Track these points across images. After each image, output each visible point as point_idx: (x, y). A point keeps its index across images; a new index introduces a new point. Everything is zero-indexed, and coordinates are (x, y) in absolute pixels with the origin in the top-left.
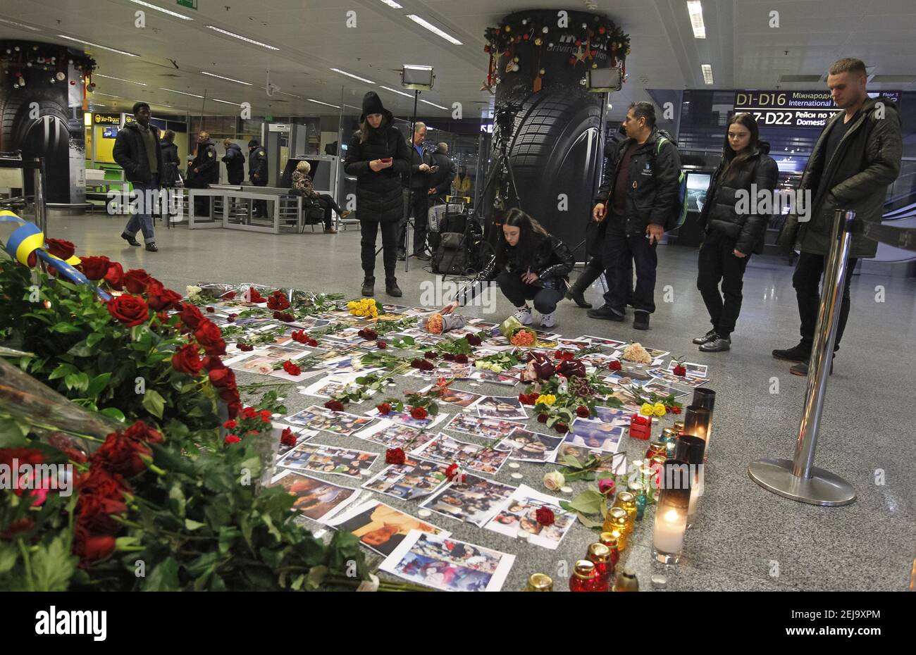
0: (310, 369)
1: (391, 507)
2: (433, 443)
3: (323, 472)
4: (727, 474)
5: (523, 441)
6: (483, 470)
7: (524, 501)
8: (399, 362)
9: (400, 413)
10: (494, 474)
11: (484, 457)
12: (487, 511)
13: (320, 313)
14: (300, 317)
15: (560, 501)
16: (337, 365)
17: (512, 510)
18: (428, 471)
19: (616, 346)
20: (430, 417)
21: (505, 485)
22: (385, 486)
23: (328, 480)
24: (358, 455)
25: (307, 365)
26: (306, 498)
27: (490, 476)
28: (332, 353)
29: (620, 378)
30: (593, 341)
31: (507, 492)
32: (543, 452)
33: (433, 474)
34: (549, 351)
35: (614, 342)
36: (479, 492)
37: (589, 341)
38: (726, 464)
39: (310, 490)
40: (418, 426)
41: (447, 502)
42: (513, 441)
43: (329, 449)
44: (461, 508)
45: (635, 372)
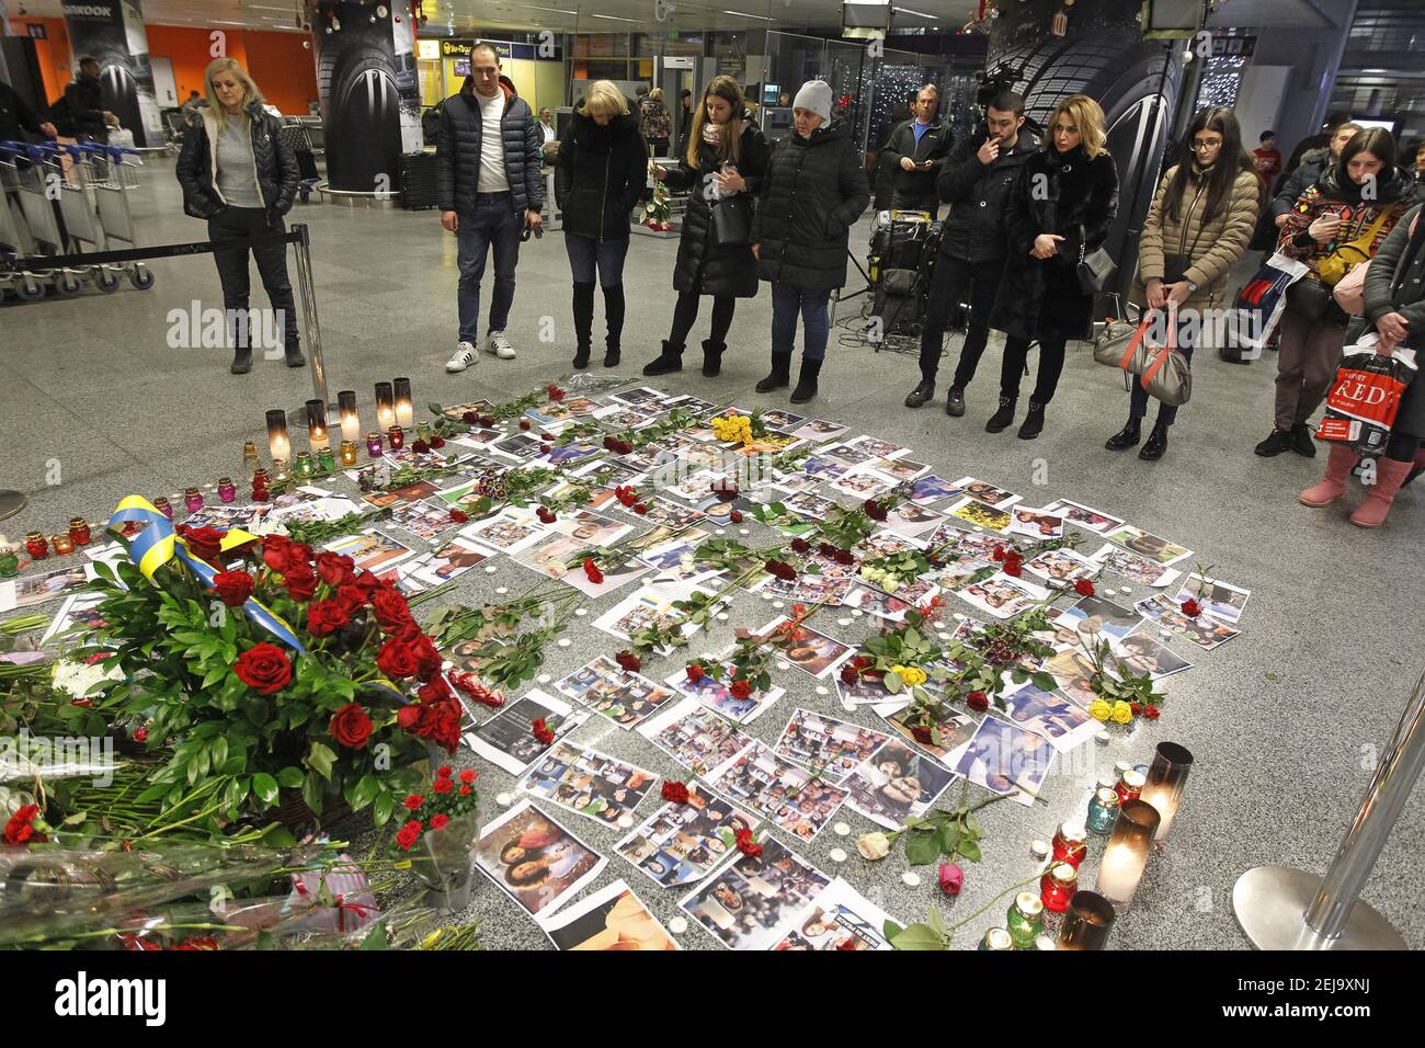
0: (622, 570)
1: (639, 900)
2: (743, 758)
3: (573, 810)
4: (1186, 889)
5: (891, 770)
6: (795, 831)
7: (833, 912)
8: (751, 559)
9: (717, 682)
10: (808, 840)
11: (807, 798)
12: (771, 929)
13: (672, 434)
14: (640, 445)
15: (887, 921)
16: (661, 560)
17: (809, 931)
18: (714, 823)
19: (1105, 531)
20: (755, 695)
21: (817, 871)
22: (645, 851)
23: (573, 827)
24: (629, 774)
25: (620, 559)
26: (534, 863)
27: (799, 847)
28: (663, 531)
29: (1085, 618)
30: (1072, 515)
31: (814, 888)
32: (910, 804)
33: (719, 831)
34: (990, 538)
35: (1105, 519)
36: (771, 881)
37: (1063, 513)
38: (1193, 862)
39: (544, 846)
40: (732, 716)
41: (719, 899)
42: (875, 767)
43: (595, 758)
44: (735, 915)
45: (1117, 602)
